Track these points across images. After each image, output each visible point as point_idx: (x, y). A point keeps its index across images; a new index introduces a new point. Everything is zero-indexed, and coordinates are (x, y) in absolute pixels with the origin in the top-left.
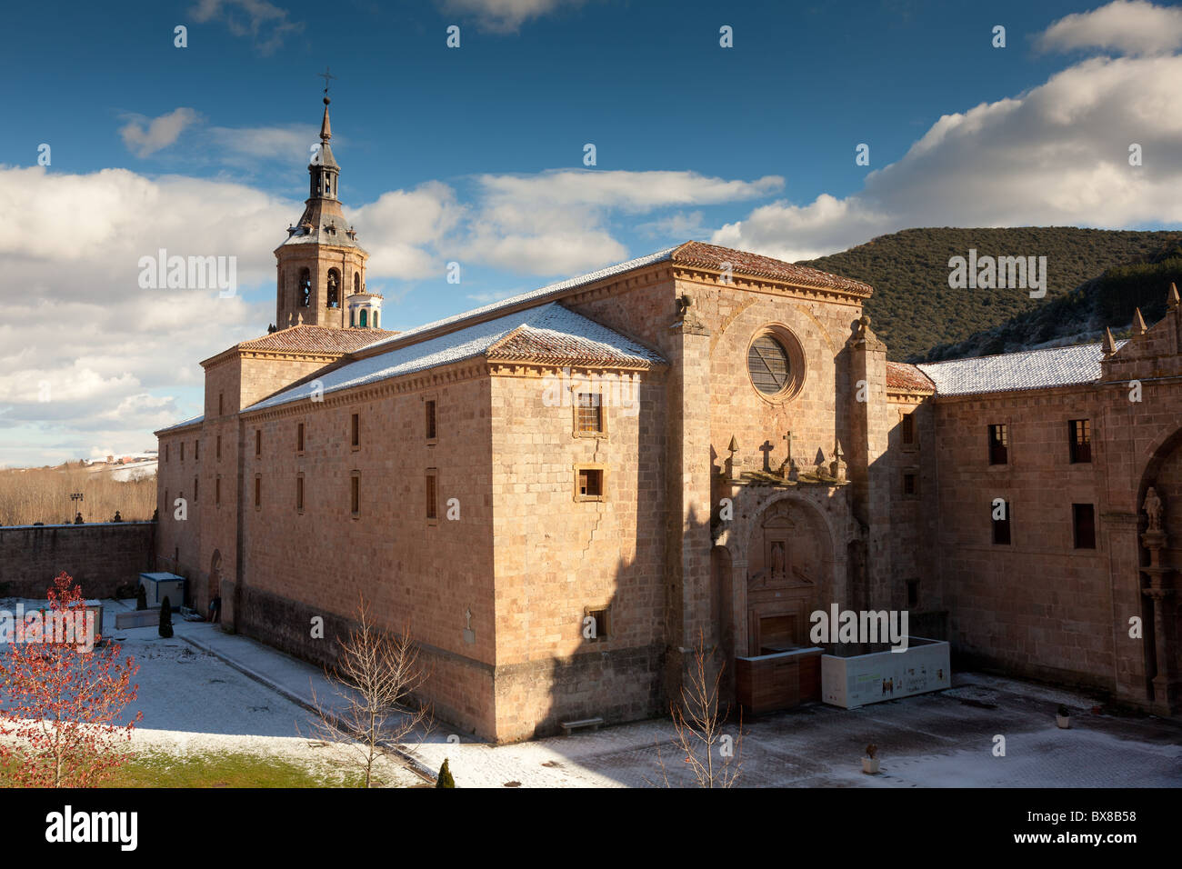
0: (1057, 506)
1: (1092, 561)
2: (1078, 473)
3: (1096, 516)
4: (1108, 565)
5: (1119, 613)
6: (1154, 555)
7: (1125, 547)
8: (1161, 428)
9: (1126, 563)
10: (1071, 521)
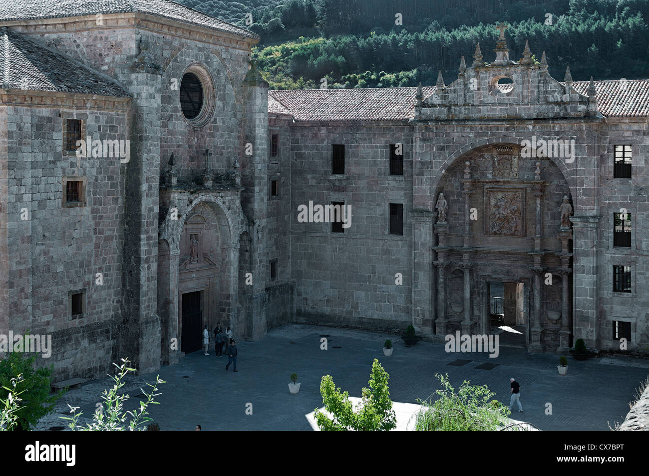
0: (378, 205)
1: (400, 243)
2: (392, 182)
3: (405, 212)
4: (412, 246)
5: (417, 278)
6: (441, 238)
7: (423, 233)
8: (450, 154)
9: (423, 245)
10: (387, 216)
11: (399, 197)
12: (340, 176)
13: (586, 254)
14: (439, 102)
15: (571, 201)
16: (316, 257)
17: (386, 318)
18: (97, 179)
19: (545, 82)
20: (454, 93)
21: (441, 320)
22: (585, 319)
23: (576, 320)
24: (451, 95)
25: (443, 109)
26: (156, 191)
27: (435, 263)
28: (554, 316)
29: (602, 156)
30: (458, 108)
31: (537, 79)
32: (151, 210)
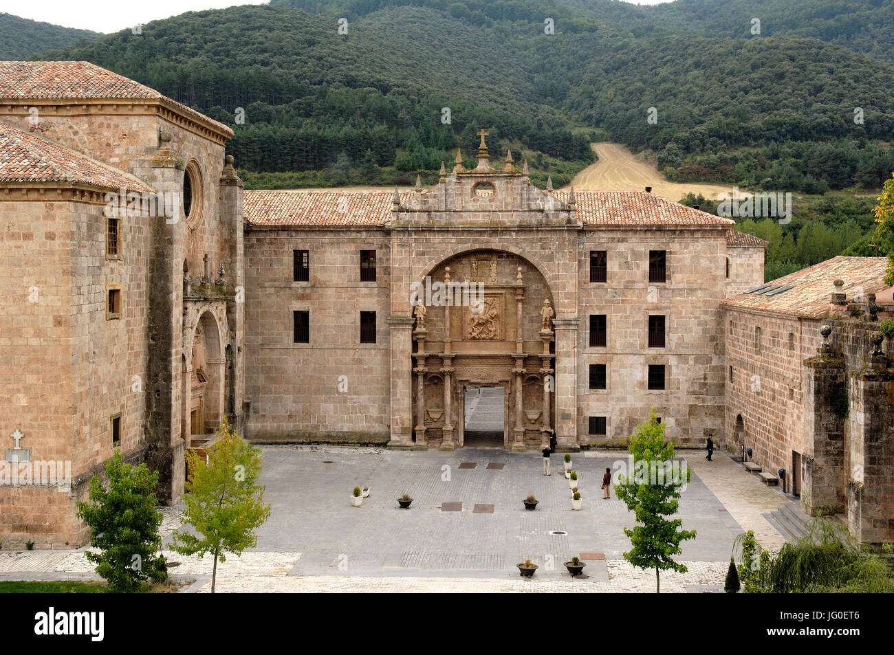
0: (347, 313)
1: (373, 351)
2: (365, 288)
3: (378, 319)
4: (388, 353)
5: (395, 386)
6: (421, 345)
7: (402, 341)
8: (430, 260)
9: (402, 352)
10: (359, 324)
11: (370, 305)
12: (303, 284)
13: (567, 355)
14: (418, 207)
15: (552, 305)
16: (276, 371)
17: (357, 430)
18: (129, 285)
19: (529, 190)
20: (435, 198)
21: (421, 427)
22: (566, 417)
23: (558, 418)
24: (431, 200)
25: (423, 214)
26: (181, 300)
27: (415, 369)
28: (533, 415)
29: (579, 262)
30: (438, 213)
31: (520, 186)
32: (178, 322)
